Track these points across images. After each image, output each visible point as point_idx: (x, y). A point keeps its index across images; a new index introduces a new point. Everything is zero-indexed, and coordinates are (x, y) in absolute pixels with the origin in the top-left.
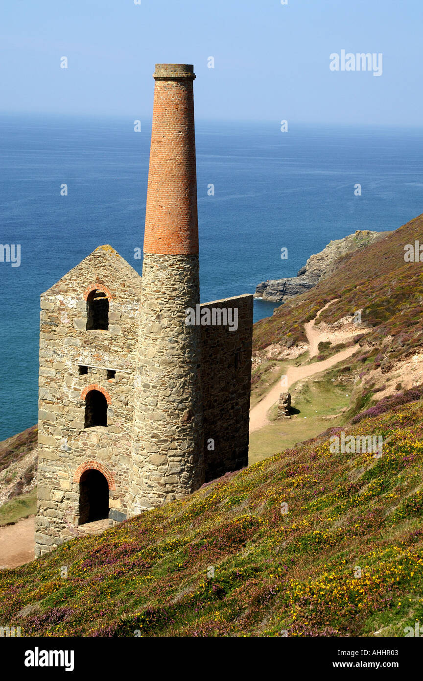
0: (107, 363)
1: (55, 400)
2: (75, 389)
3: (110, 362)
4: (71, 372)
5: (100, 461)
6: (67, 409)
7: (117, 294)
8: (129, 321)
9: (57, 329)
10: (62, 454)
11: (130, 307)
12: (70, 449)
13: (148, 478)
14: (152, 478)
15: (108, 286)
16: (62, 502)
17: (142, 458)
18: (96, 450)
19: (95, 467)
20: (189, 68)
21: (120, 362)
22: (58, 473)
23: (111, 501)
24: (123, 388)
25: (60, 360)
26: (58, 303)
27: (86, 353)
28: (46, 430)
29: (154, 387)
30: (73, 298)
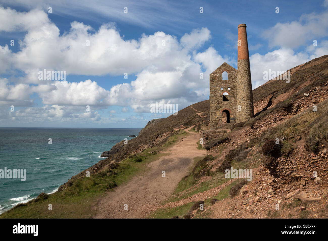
0: (228, 86)
1: (214, 96)
2: (220, 93)
3: (229, 86)
4: (219, 89)
5: (227, 108)
6: (218, 98)
7: (230, 71)
8: (233, 76)
9: (214, 81)
10: (217, 108)
11: (233, 73)
12: (219, 106)
13: (247, 105)
14: (248, 105)
15: (227, 70)
16: (217, 119)
17: (245, 101)
18: (226, 105)
19: (226, 109)
20: (245, 25)
21: (232, 85)
22: (216, 112)
23: (230, 116)
24: (233, 91)
25: (215, 87)
26: (215, 75)
27: (223, 85)
28: (213, 103)
29: (247, 86)
30: (218, 74)
